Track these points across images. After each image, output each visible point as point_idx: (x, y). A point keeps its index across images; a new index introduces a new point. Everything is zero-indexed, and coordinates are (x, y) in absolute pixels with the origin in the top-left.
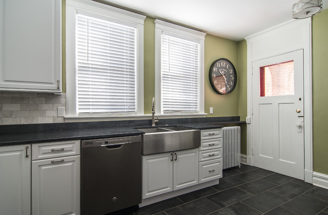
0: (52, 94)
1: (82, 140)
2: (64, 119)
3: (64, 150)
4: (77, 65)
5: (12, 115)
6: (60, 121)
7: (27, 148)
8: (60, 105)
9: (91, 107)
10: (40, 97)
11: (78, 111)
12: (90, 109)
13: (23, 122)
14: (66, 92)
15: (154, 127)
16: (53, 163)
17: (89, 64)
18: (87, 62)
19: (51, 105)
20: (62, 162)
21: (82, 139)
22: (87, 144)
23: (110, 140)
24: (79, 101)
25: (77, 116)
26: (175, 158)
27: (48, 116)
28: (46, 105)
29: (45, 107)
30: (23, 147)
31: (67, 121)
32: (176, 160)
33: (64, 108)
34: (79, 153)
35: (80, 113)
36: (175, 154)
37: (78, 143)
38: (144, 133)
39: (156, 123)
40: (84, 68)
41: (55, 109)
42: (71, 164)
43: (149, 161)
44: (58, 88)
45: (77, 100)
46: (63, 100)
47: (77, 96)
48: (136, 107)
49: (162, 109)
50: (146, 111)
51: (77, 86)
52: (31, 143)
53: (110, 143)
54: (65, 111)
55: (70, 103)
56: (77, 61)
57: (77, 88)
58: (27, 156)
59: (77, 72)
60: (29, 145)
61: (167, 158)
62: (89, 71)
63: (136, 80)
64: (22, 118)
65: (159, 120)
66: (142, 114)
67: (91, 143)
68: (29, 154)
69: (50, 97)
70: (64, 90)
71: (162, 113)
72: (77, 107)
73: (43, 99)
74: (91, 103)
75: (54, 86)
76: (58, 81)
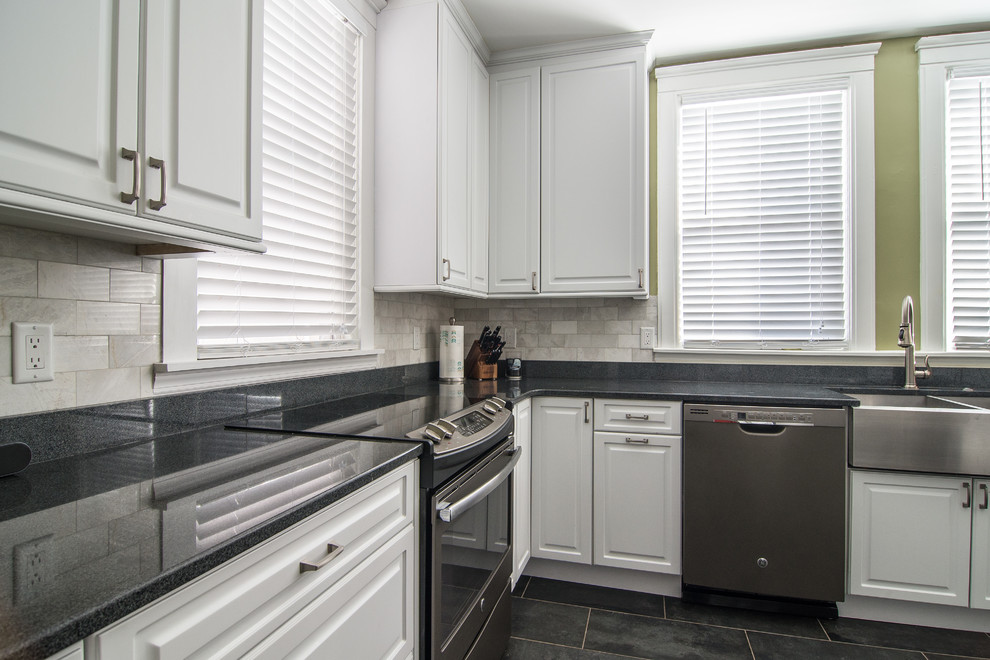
0: (631, 299)
1: (684, 402)
2: (654, 353)
3: (649, 419)
4: (681, 226)
5: (564, 342)
6: (645, 358)
7: (587, 405)
8: (644, 322)
9: (713, 327)
10: (609, 306)
11: (683, 337)
12: (710, 331)
13: (582, 357)
14: (656, 294)
15: (911, 393)
16: (629, 442)
17: (709, 219)
18: (703, 216)
19: (627, 324)
20: (645, 443)
21: (685, 400)
22: (694, 412)
23: (750, 410)
24: (685, 314)
25: (681, 348)
26: (979, 499)
27: (623, 347)
28: (619, 323)
29: (619, 326)
30: (581, 402)
31: (659, 360)
32: (984, 507)
33: (653, 328)
34: (679, 430)
35: (687, 343)
36: (983, 487)
37: (676, 406)
38: (858, 403)
39: (920, 381)
40: (698, 233)
41: (636, 331)
42: (661, 452)
43: (874, 489)
44: (640, 286)
45: (682, 310)
46: (650, 311)
47: (682, 301)
48: (846, 327)
49: (950, 335)
50: (881, 339)
51: (681, 276)
52: (593, 395)
53: (752, 418)
54: (654, 337)
55: (664, 319)
56: (681, 217)
57: (681, 282)
58: (586, 421)
59: (681, 243)
60: (589, 400)
61: (947, 495)
62: (709, 236)
63: (846, 245)
64: (580, 350)
65: (933, 370)
66: (870, 350)
67: (704, 412)
68: (589, 417)
69: (627, 305)
70: (654, 290)
71: (950, 348)
72: (682, 326)
73: (614, 310)
74: (713, 318)
75: (633, 282)
76: (640, 272)
